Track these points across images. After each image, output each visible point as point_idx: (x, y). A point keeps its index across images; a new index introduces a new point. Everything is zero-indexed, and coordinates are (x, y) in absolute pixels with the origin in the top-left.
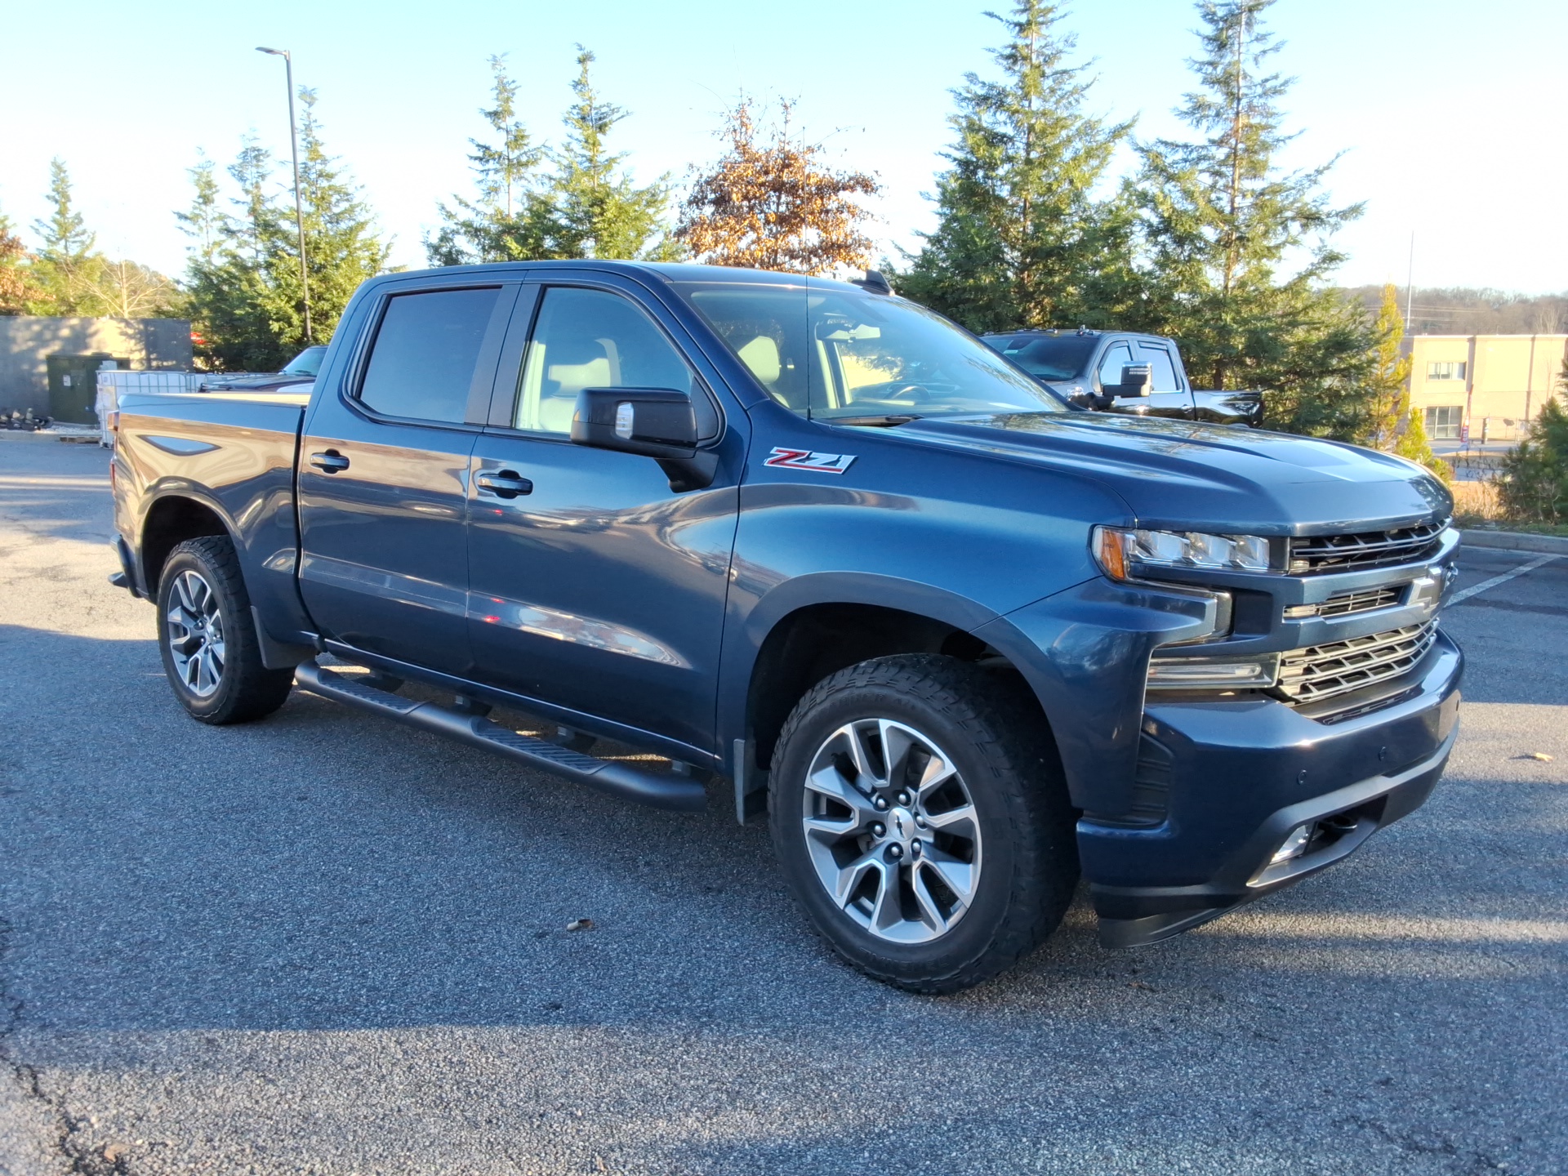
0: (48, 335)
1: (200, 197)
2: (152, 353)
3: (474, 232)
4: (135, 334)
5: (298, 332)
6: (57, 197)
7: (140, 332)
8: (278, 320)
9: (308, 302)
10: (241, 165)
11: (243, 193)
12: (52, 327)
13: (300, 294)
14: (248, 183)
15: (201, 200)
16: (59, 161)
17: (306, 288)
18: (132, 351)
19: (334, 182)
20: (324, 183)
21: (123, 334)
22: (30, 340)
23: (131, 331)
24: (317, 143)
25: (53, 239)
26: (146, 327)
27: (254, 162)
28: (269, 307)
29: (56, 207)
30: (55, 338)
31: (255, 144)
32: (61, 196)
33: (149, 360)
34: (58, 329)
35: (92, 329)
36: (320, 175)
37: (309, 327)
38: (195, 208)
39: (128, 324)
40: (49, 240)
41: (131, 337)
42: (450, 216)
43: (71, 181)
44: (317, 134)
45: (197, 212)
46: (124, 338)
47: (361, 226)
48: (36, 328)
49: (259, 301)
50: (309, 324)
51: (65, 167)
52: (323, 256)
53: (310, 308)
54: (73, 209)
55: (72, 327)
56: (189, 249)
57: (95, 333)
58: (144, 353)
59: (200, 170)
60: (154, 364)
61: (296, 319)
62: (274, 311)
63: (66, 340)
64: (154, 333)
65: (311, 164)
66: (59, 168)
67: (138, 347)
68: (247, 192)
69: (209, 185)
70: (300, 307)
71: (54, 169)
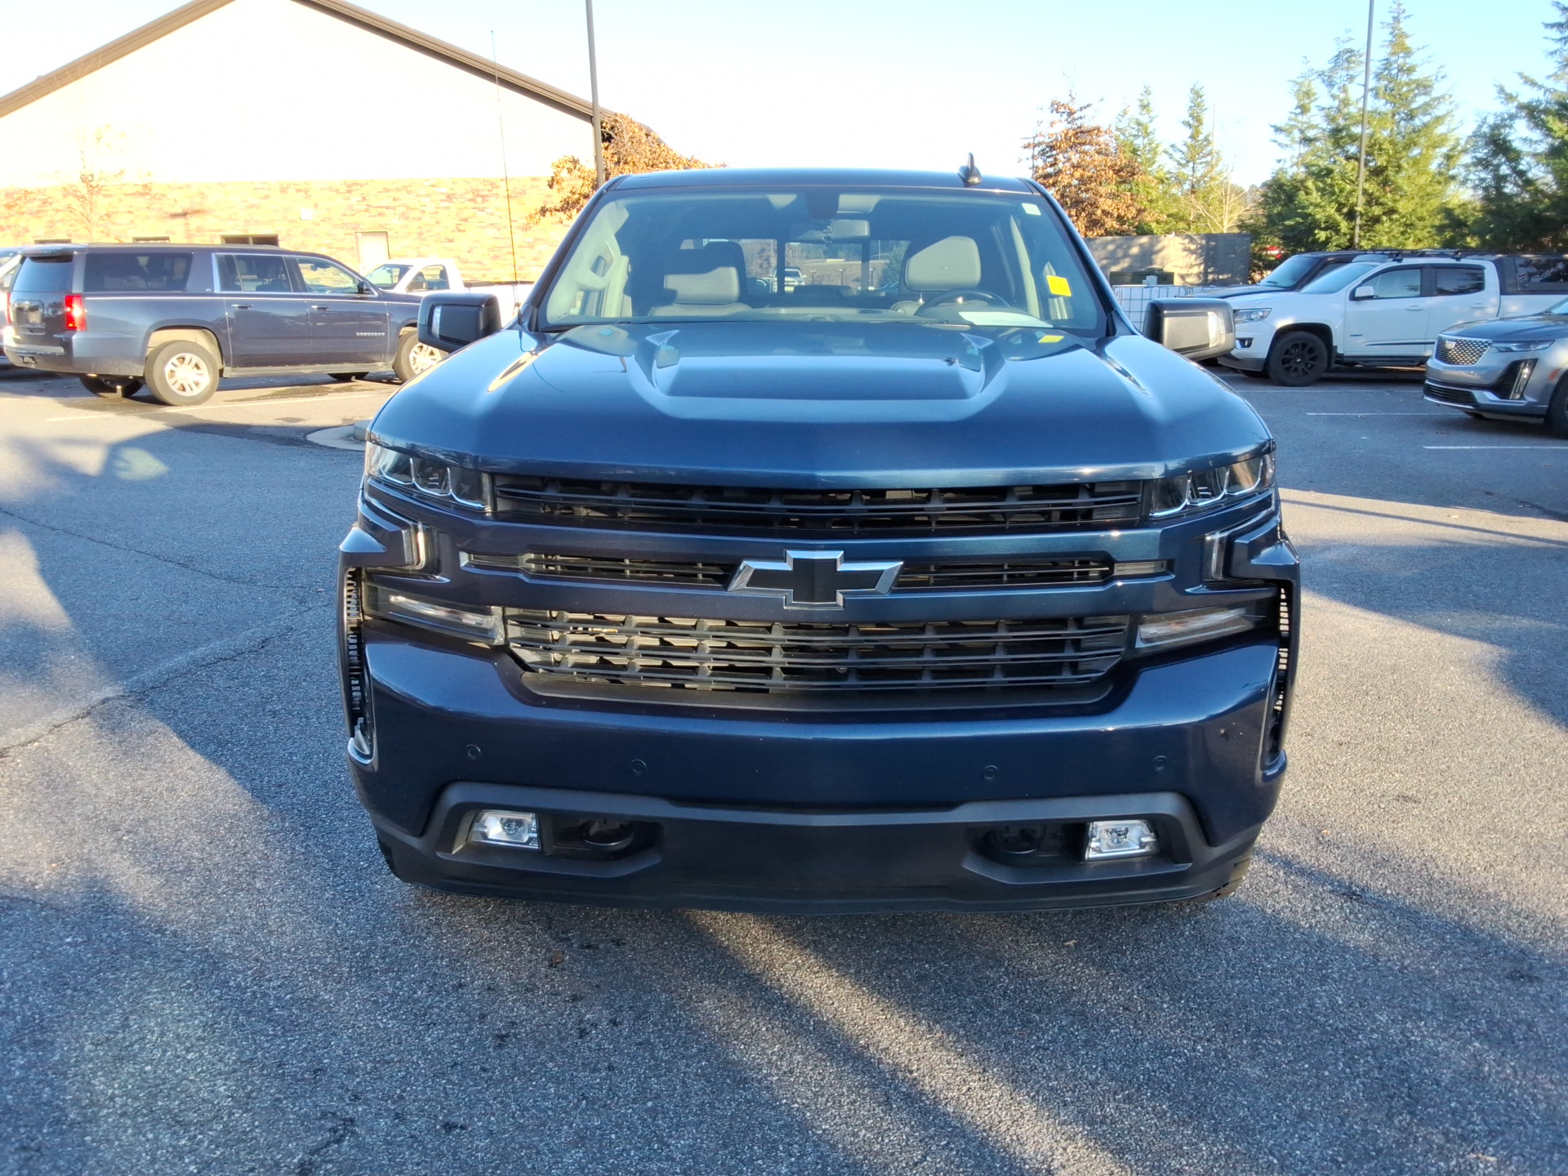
0: (1120, 253)
1: (1297, 107)
2: (1210, 267)
3: (1533, 113)
4: (1197, 249)
5: (1344, 241)
6: (1191, 122)
7: (1202, 247)
8: (1325, 229)
9: (1359, 209)
10: (1331, 70)
11: (1331, 99)
12: (1125, 246)
13: (1352, 200)
14: (1336, 87)
15: (1299, 111)
16: (1198, 87)
17: (1360, 192)
18: (1192, 266)
19: (1414, 76)
20: (1404, 78)
21: (1185, 250)
22: (1106, 258)
23: (1193, 247)
24: (1404, 35)
25: (1183, 162)
26: (1208, 243)
27: (1346, 65)
28: (1318, 217)
29: (1189, 132)
30: (1126, 255)
31: (1347, 46)
32: (1195, 121)
33: (1206, 273)
34: (1129, 247)
35: (1157, 248)
36: (1400, 70)
37: (1357, 235)
38: (1290, 119)
39: (1192, 240)
40: (1179, 164)
41: (1192, 252)
42: (1510, 98)
43: (1207, 104)
44: (1405, 26)
45: (1292, 123)
46: (1186, 253)
47: (1438, 120)
48: (1111, 247)
49: (1310, 210)
50: (1357, 230)
51: (1201, 92)
52: (1386, 157)
53: (1362, 215)
54: (1205, 130)
55: (1141, 246)
56: (1279, 161)
57: (1160, 250)
58: (1202, 267)
59: (1301, 80)
60: (1210, 277)
61: (1344, 226)
62: (1324, 219)
63: (1135, 257)
64: (1214, 248)
65: (1393, 58)
66: (1197, 94)
67: (1198, 261)
68: (1334, 97)
69: (1308, 94)
70: (1351, 216)
71: (1192, 96)
